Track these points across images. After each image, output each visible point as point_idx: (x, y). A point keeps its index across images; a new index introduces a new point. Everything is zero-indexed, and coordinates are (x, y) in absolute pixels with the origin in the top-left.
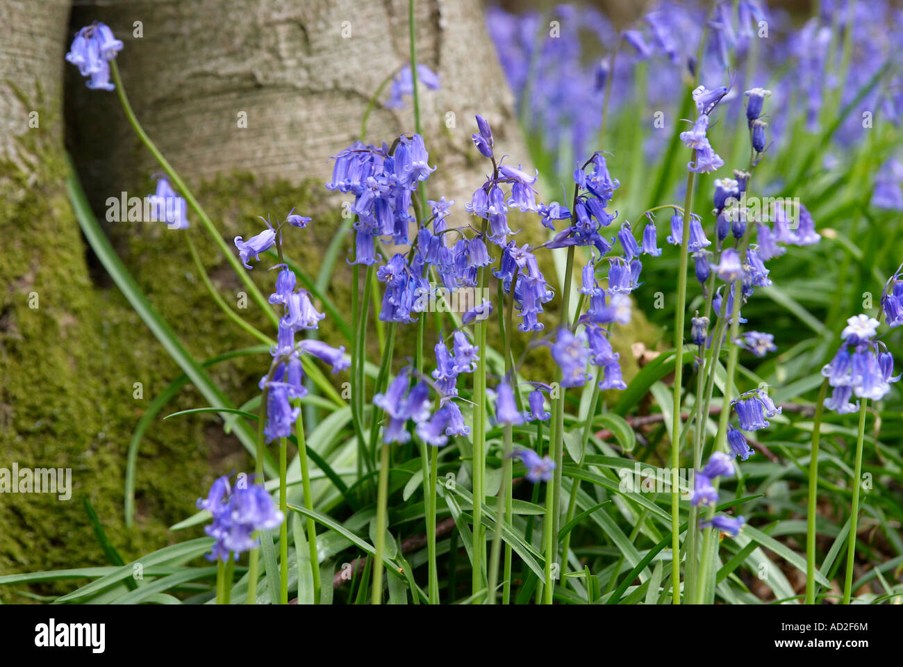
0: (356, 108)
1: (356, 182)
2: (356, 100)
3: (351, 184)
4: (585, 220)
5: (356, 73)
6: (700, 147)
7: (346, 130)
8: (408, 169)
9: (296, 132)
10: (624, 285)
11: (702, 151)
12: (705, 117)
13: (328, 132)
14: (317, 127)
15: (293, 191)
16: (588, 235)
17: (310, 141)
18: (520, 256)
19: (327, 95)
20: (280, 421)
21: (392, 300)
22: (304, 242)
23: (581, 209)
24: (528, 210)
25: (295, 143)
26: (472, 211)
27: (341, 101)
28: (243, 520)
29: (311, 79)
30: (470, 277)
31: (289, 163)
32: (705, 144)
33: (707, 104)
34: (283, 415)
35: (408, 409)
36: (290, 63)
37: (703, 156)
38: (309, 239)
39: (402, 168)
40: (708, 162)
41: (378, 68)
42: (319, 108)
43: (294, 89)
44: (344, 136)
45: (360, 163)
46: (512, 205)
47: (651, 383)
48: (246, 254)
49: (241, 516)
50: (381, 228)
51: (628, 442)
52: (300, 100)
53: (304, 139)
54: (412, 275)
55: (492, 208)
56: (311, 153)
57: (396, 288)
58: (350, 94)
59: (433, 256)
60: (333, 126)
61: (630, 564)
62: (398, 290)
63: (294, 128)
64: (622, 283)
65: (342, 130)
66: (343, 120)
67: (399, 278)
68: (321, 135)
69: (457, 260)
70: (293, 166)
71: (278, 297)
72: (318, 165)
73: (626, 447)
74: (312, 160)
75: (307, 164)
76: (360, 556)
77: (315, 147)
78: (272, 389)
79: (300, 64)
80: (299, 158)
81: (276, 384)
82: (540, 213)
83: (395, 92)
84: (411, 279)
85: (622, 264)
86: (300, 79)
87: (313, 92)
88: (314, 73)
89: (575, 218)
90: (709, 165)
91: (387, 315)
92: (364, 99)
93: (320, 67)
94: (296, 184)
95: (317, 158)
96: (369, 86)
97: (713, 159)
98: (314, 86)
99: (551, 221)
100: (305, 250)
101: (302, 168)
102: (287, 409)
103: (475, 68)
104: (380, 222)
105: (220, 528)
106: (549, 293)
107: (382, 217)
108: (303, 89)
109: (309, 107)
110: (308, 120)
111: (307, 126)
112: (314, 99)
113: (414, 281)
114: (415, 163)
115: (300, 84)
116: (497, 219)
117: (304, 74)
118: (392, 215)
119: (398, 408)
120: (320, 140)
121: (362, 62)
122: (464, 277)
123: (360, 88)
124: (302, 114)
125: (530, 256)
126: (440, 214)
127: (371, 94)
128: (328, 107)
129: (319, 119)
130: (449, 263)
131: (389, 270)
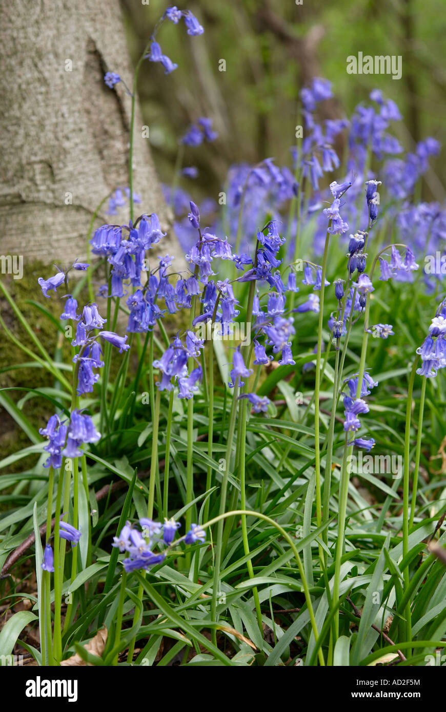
0: (82, 217)
1: (113, 245)
2: (83, 212)
3: (110, 246)
4: (264, 263)
5: (83, 195)
6: (335, 219)
7: (77, 231)
8: (148, 234)
9: (46, 231)
10: (279, 309)
11: (336, 221)
12: (338, 199)
13: (65, 231)
14: (59, 228)
15: (45, 268)
16: (264, 273)
17: (55, 237)
18: (223, 286)
19: (65, 208)
20: (87, 382)
21: (136, 318)
22: (51, 299)
23: (261, 257)
24: (227, 258)
25: (45, 238)
26: (190, 260)
27: (73, 212)
28: (75, 438)
29: (55, 198)
30: (187, 302)
31: (42, 250)
32: (338, 216)
33: (338, 192)
34: (90, 378)
35: (174, 370)
36: (43, 188)
37: (337, 223)
38: (55, 297)
39: (144, 235)
40: (340, 227)
41: (95, 192)
42: (60, 217)
43: (45, 204)
44: (75, 234)
45: (114, 233)
46: (216, 256)
47: (278, 380)
48: (47, 288)
49: (74, 436)
50: (128, 274)
51: (273, 412)
52: (48, 211)
53: (51, 236)
54: (148, 302)
55: (203, 258)
56: (55, 245)
57: (138, 311)
58: (79, 208)
59: (162, 290)
60: (68, 228)
61: (278, 486)
62: (140, 312)
63: (45, 228)
64: (278, 307)
65: (74, 231)
66: (75, 224)
67: (141, 304)
68: (61, 233)
69: (178, 292)
70: (45, 252)
71: (67, 315)
72: (59, 251)
73: (271, 414)
74: (56, 248)
75: (53, 251)
76: (112, 482)
77: (58, 240)
78: (82, 362)
79: (48, 189)
80: (48, 247)
81: (85, 359)
82: (234, 260)
83: (112, 205)
84: (148, 305)
85: (277, 296)
86: (49, 198)
87: (56, 206)
88: (57, 194)
89: (256, 263)
90: (341, 229)
91: (131, 329)
92: (88, 212)
93: (61, 191)
94: (46, 264)
95: (59, 247)
96: (90, 203)
97: (343, 226)
98: (57, 203)
99: (242, 265)
100: (52, 304)
101: (50, 254)
102: (92, 374)
103: (153, 195)
104: (127, 270)
105: (54, 447)
106: (237, 311)
107: (128, 267)
108: (50, 204)
109: (54, 216)
110: (53, 224)
111: (53, 228)
112: (57, 211)
113: (150, 307)
114: (154, 231)
115: (48, 201)
116: (205, 266)
117: (51, 195)
118: (135, 265)
119: (168, 369)
120: (60, 237)
121: (86, 188)
122: (184, 302)
123: (85, 205)
124: (50, 220)
125: (230, 285)
126: (166, 265)
127: (93, 209)
128: (65, 216)
129: (60, 223)
130: (173, 294)
131: (135, 299)
